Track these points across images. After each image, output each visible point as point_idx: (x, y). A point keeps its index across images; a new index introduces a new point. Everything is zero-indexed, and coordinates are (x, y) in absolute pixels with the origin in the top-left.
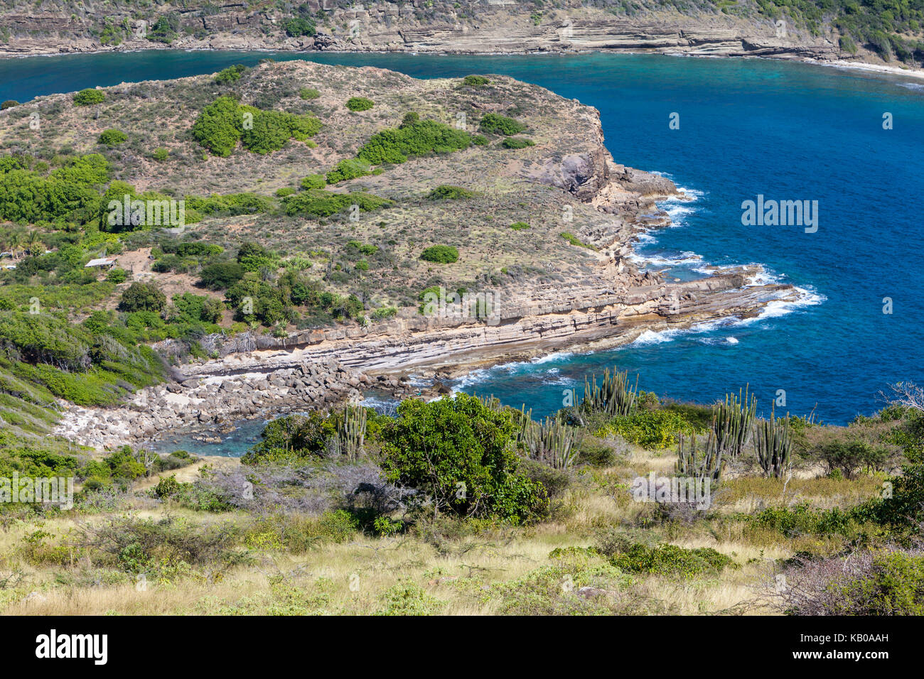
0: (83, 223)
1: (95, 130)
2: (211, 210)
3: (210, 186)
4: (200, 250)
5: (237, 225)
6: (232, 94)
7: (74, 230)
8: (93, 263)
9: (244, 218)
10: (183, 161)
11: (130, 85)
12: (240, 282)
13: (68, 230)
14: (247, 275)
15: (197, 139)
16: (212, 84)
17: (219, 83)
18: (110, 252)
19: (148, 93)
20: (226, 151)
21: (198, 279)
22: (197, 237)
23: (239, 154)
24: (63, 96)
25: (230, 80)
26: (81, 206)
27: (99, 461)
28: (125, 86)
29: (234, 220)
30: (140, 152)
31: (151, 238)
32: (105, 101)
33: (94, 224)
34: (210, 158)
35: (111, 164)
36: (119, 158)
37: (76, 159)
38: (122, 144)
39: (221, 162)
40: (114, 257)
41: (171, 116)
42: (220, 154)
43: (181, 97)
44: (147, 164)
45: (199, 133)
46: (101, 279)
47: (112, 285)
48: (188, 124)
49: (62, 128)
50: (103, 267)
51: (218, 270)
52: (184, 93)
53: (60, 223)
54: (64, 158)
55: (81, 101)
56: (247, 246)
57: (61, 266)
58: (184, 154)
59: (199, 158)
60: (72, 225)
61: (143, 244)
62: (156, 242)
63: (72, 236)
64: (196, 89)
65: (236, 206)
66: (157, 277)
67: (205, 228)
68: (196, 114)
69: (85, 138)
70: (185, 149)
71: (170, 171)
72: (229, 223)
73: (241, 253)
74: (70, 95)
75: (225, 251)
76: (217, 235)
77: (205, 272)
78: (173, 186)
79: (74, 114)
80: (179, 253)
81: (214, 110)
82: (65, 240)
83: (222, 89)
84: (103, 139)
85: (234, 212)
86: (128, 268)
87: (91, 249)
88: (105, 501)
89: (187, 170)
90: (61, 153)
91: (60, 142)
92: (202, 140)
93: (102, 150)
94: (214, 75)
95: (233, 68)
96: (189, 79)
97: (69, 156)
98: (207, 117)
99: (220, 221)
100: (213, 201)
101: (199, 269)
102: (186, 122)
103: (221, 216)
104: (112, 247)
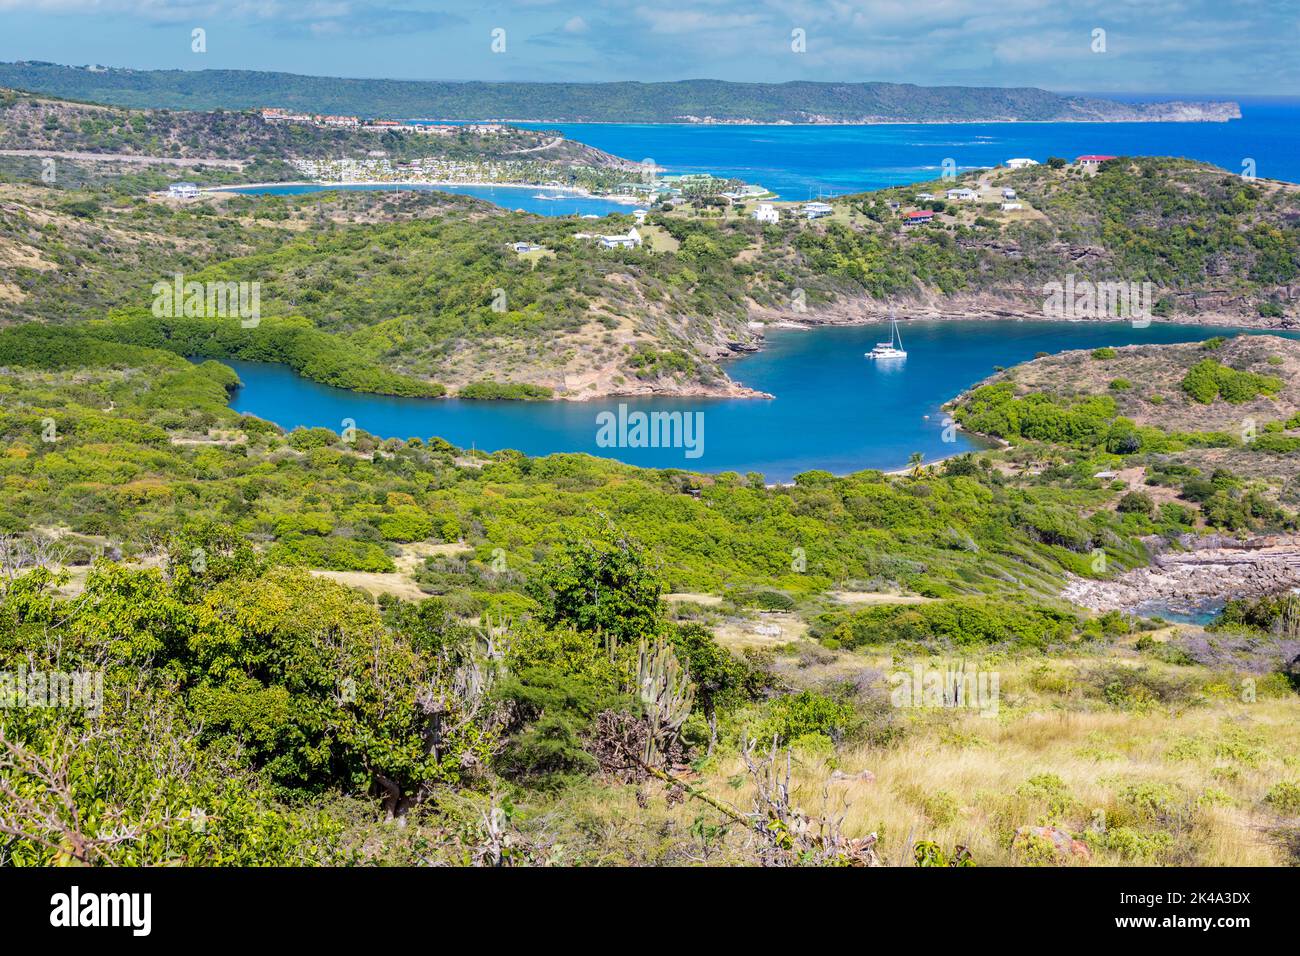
0: (1094, 445)
1: (1107, 378)
2: (1193, 442)
3: (1193, 425)
4: (1183, 471)
5: (1213, 455)
6: (1214, 358)
7: (1087, 450)
8: (1100, 475)
9: (1218, 450)
10: (1174, 406)
11: (1136, 346)
12: (1213, 497)
13: (1082, 450)
14: (1218, 492)
15: (1186, 390)
16: (1199, 350)
17: (1204, 349)
18: (1113, 468)
19: (1149, 354)
20: (1208, 400)
21: (1180, 493)
22: (1181, 462)
23: (1217, 403)
24: (1083, 352)
25: (1213, 347)
26: (1093, 433)
27: (1094, 619)
28: (1132, 347)
29: (1210, 451)
30: (1140, 397)
31: (1146, 460)
32: (1115, 357)
33: (1103, 447)
34: (1194, 404)
35: (1118, 404)
36: (1124, 400)
37: (1091, 398)
38: (1127, 390)
39: (1203, 407)
40: (1116, 472)
41: (1166, 371)
42: (1202, 402)
43: (1175, 358)
44: (1145, 406)
45: (1187, 385)
46: (1105, 487)
47: (1114, 492)
48: (1179, 378)
49: (1081, 375)
50: (1107, 479)
51: (1196, 487)
52: (1177, 355)
53: (1077, 444)
54: (1082, 397)
55: (1097, 356)
56: (1219, 471)
57: (1076, 476)
58: (1175, 400)
59: (1186, 403)
60: (1086, 446)
61: (1139, 464)
62: (1149, 463)
63: (1085, 454)
64: (1186, 352)
65: (1212, 441)
66: (1148, 488)
67: (1187, 456)
68: (1185, 371)
69: (1099, 384)
70: (1176, 396)
71: (1163, 412)
72: (1206, 453)
73: (1215, 476)
74: (1089, 351)
75: (1202, 473)
76: (1197, 461)
77: (1186, 488)
78: (1165, 423)
79: (1092, 366)
80: (1166, 473)
81: (1200, 369)
82: (1080, 457)
83: (1207, 354)
84: (1113, 386)
85: (1211, 445)
86: (1126, 480)
87: (1099, 465)
88: (1096, 650)
89: (1176, 412)
90: (1080, 393)
91: (1078, 385)
92: (1189, 391)
93: (1111, 393)
94: (1202, 343)
95: (1217, 338)
96: (1181, 345)
97: (1085, 396)
98: (1194, 373)
99: (1199, 451)
100: (1195, 436)
101: (1181, 485)
102: (1178, 376)
103: (1201, 448)
104: (1115, 464)
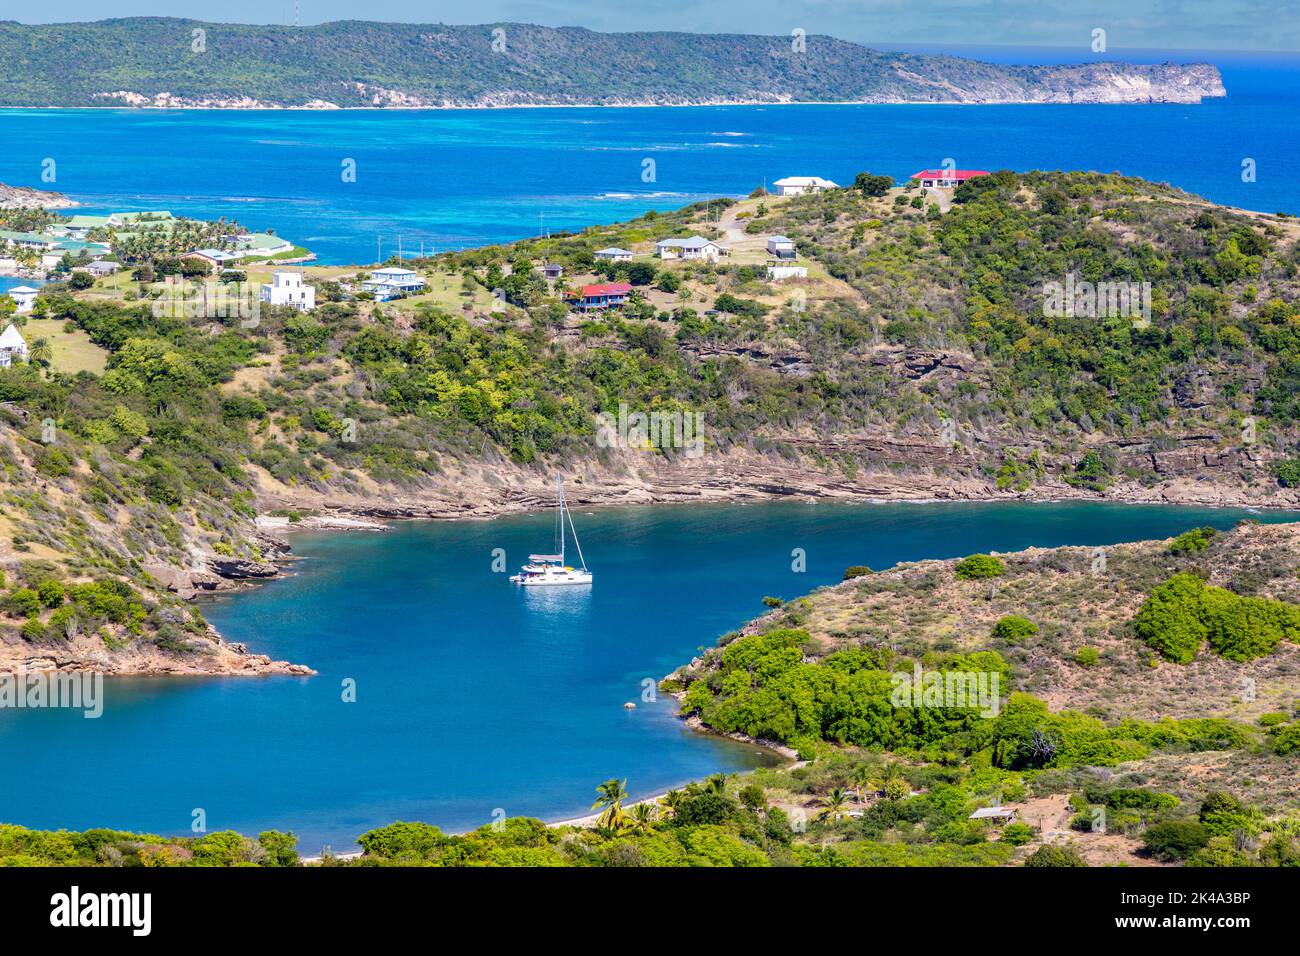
0: (968, 753)
1: (989, 616)
2: (1161, 742)
3: (1160, 706)
4: (1143, 801)
5: (1199, 766)
6: (1195, 570)
7: (954, 764)
8: (981, 813)
9: (1211, 756)
10: (1121, 669)
11: (1042, 551)
12: (1204, 851)
13: (944, 763)
14: (1214, 841)
15: (1142, 636)
16: (1165, 554)
17: (1175, 553)
18: (1008, 798)
19: (1069, 565)
20: (1186, 655)
21: (1141, 844)
22: (1139, 782)
23: (1204, 660)
24: (940, 564)
25: (1193, 549)
26: (965, 727)
28: (1035, 553)
29: (1194, 757)
30: (1055, 652)
31: (1071, 779)
32: (1004, 574)
33: (985, 756)
34: (1160, 665)
35: (1013, 668)
36: (1024, 659)
37: (958, 657)
38: (1029, 639)
39: (1179, 671)
40: (1013, 806)
41: (1103, 599)
42: (1176, 660)
43: (1119, 572)
44: (1065, 670)
45: (1145, 627)
46: (992, 838)
47: (1010, 848)
48: (1129, 613)
49: (937, 611)
50: (996, 820)
51: (1171, 833)
52: (1124, 566)
53: (933, 751)
54: (940, 656)
55: (968, 573)
56: (1215, 797)
57: (933, 817)
58: (1123, 657)
59: (1144, 664)
60: (951, 756)
61: (1058, 789)
62: (1078, 786)
63: (951, 772)
64: (1139, 561)
65: (1198, 737)
66: (1078, 838)
67: (1151, 768)
68: (1140, 598)
69: (973, 628)
70: (1125, 649)
71: (1101, 682)
72: (1187, 762)
73: (1206, 808)
74: (950, 562)
75: (1182, 803)
76: (1170, 779)
77: (1151, 835)
78: (1105, 704)
79: (957, 591)
80: (1112, 804)
81: (1168, 594)
82: (940, 778)
83: (1180, 562)
84: (1000, 631)
85: (1196, 746)
86: (1035, 823)
87: (980, 793)
89: (1126, 682)
90: (936, 648)
91: (933, 632)
92: (1149, 637)
93: (998, 647)
94: (1170, 542)
95: (1198, 531)
96: (1130, 546)
97: (948, 654)
98: (1156, 600)
99: (1174, 759)
100: (1165, 729)
101: (1142, 829)
102: (1126, 609)
103: (1176, 752)
104: (1010, 791)
